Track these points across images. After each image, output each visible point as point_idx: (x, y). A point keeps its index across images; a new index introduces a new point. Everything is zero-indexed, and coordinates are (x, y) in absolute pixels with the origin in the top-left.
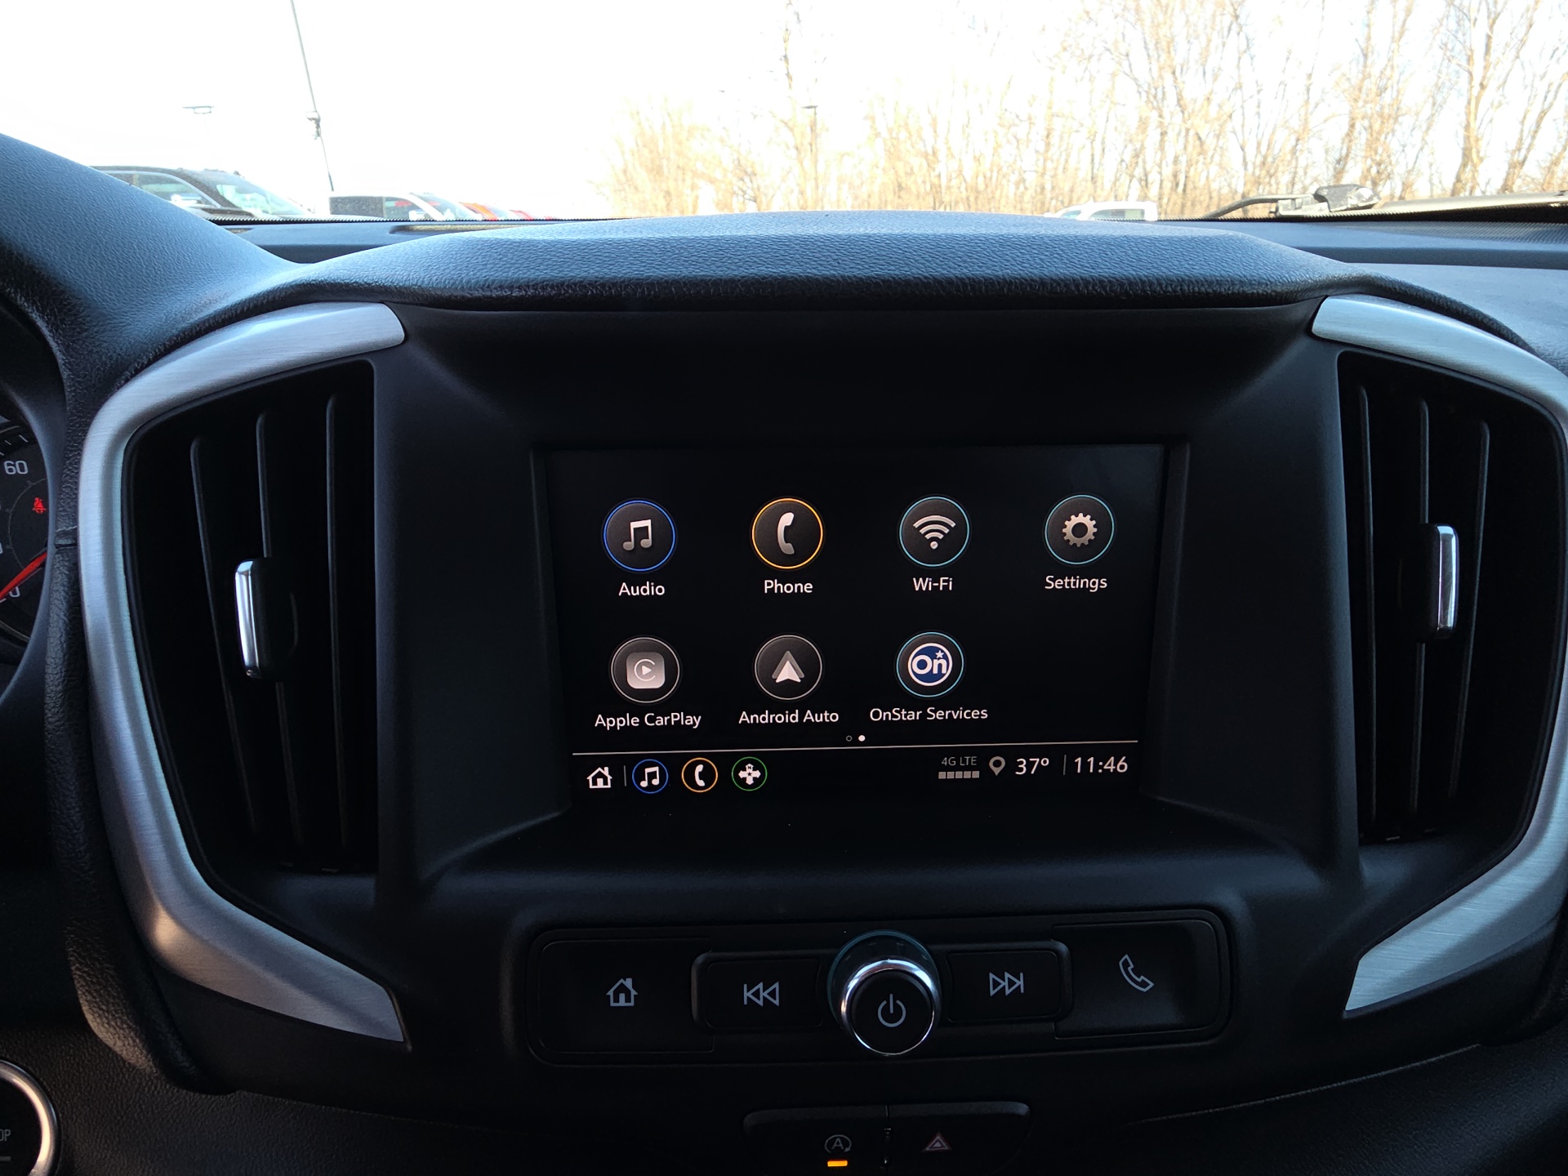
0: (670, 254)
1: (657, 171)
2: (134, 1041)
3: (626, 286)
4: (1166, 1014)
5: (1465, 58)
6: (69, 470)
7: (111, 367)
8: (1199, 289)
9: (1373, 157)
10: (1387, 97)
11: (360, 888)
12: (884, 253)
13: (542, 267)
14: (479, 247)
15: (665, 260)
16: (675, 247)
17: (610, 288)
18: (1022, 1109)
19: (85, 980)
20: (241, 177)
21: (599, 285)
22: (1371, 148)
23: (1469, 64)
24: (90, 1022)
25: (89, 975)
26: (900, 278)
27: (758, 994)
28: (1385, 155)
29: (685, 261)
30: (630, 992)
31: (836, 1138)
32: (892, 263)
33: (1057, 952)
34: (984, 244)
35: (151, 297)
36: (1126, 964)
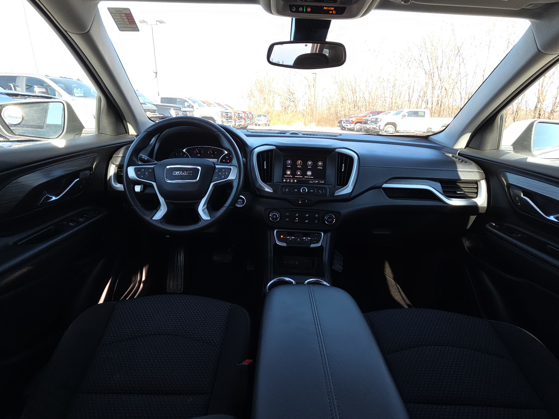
1: (262, 92)
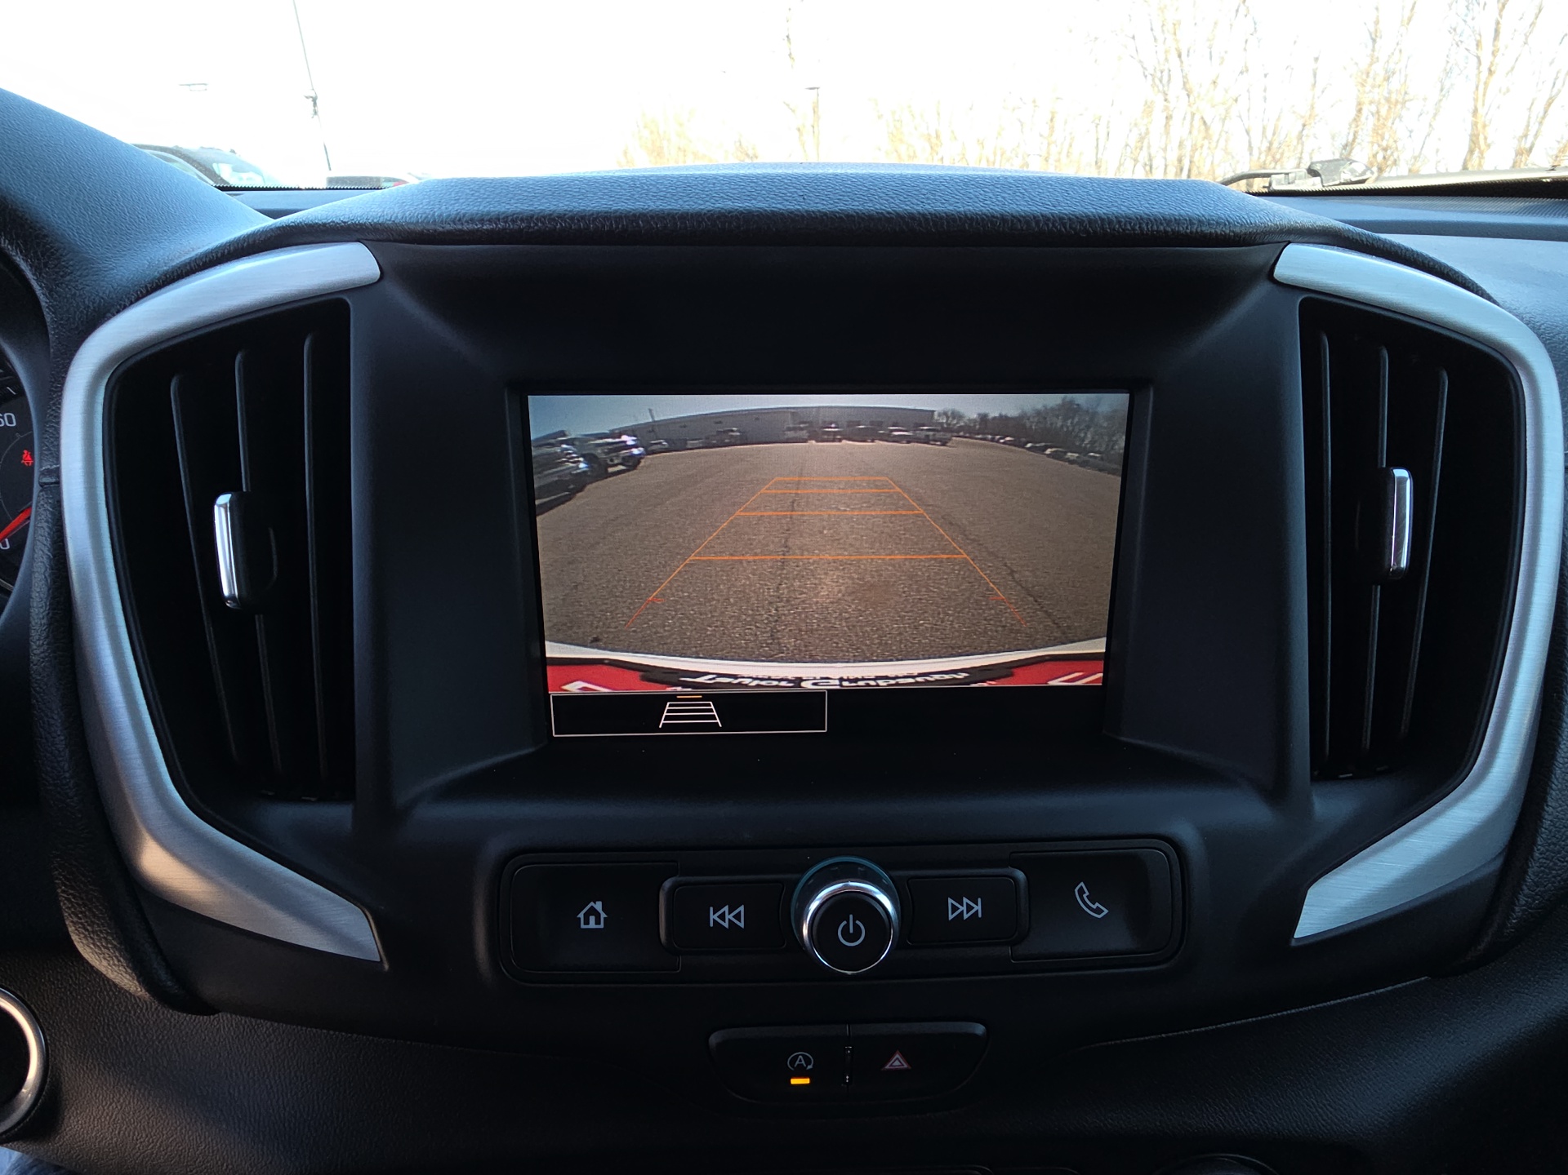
0: (639, 189)
2: (119, 961)
3: (594, 220)
4: (1119, 939)
5: (1475, 43)
6: (53, 410)
7: (94, 311)
8: (1158, 227)
9: (1380, 142)
10: (1395, 84)
11: (337, 815)
12: (849, 190)
13: (513, 201)
14: (452, 184)
15: (634, 195)
16: (644, 183)
17: (578, 221)
18: (980, 1029)
19: (71, 902)
20: (237, 155)
21: (568, 218)
22: (1377, 133)
23: (1477, 49)
24: (76, 943)
25: (74, 897)
26: (864, 214)
27: (725, 917)
28: (1391, 141)
29: (653, 196)
30: (599, 914)
31: (798, 1056)
32: (856, 199)
33: (1014, 879)
34: (948, 183)
35: (135, 245)
36: (1081, 892)
